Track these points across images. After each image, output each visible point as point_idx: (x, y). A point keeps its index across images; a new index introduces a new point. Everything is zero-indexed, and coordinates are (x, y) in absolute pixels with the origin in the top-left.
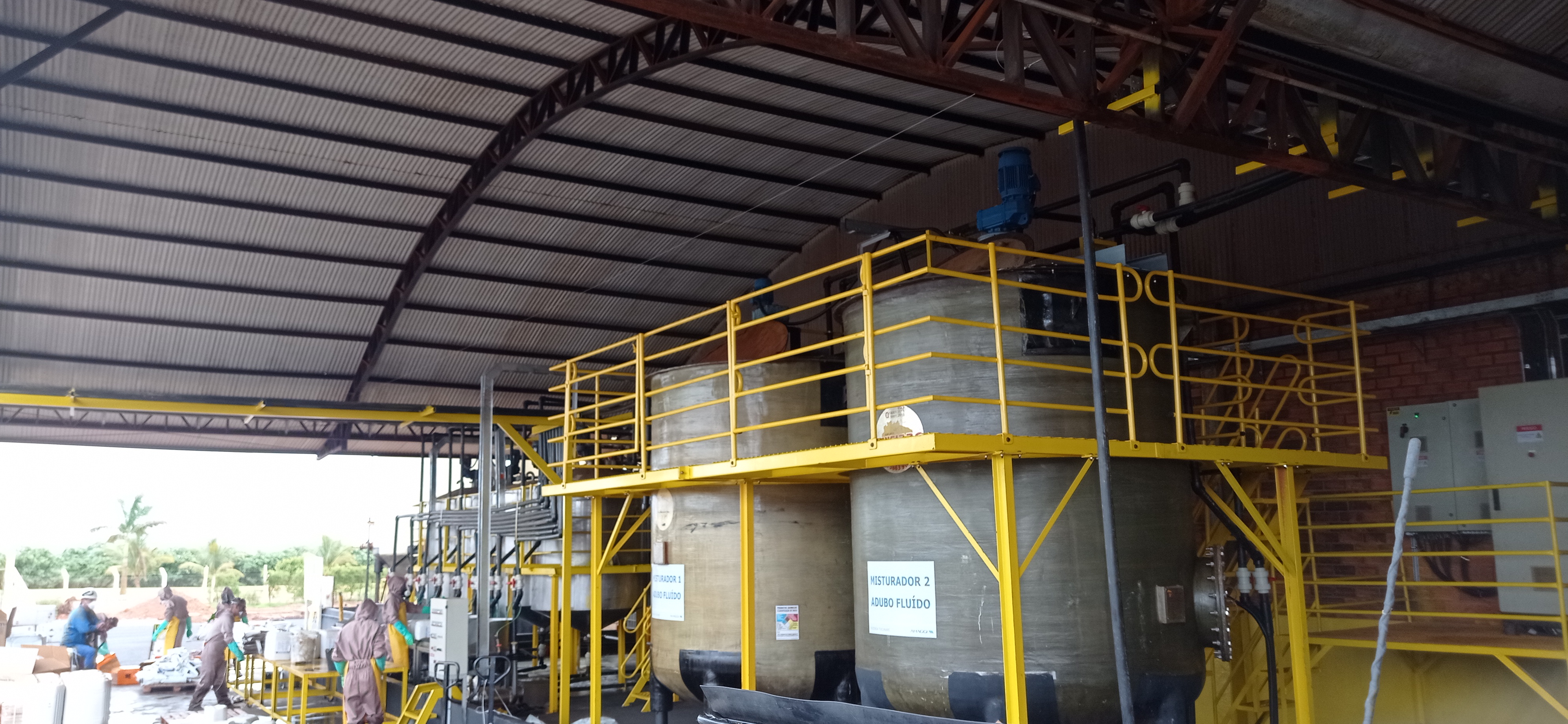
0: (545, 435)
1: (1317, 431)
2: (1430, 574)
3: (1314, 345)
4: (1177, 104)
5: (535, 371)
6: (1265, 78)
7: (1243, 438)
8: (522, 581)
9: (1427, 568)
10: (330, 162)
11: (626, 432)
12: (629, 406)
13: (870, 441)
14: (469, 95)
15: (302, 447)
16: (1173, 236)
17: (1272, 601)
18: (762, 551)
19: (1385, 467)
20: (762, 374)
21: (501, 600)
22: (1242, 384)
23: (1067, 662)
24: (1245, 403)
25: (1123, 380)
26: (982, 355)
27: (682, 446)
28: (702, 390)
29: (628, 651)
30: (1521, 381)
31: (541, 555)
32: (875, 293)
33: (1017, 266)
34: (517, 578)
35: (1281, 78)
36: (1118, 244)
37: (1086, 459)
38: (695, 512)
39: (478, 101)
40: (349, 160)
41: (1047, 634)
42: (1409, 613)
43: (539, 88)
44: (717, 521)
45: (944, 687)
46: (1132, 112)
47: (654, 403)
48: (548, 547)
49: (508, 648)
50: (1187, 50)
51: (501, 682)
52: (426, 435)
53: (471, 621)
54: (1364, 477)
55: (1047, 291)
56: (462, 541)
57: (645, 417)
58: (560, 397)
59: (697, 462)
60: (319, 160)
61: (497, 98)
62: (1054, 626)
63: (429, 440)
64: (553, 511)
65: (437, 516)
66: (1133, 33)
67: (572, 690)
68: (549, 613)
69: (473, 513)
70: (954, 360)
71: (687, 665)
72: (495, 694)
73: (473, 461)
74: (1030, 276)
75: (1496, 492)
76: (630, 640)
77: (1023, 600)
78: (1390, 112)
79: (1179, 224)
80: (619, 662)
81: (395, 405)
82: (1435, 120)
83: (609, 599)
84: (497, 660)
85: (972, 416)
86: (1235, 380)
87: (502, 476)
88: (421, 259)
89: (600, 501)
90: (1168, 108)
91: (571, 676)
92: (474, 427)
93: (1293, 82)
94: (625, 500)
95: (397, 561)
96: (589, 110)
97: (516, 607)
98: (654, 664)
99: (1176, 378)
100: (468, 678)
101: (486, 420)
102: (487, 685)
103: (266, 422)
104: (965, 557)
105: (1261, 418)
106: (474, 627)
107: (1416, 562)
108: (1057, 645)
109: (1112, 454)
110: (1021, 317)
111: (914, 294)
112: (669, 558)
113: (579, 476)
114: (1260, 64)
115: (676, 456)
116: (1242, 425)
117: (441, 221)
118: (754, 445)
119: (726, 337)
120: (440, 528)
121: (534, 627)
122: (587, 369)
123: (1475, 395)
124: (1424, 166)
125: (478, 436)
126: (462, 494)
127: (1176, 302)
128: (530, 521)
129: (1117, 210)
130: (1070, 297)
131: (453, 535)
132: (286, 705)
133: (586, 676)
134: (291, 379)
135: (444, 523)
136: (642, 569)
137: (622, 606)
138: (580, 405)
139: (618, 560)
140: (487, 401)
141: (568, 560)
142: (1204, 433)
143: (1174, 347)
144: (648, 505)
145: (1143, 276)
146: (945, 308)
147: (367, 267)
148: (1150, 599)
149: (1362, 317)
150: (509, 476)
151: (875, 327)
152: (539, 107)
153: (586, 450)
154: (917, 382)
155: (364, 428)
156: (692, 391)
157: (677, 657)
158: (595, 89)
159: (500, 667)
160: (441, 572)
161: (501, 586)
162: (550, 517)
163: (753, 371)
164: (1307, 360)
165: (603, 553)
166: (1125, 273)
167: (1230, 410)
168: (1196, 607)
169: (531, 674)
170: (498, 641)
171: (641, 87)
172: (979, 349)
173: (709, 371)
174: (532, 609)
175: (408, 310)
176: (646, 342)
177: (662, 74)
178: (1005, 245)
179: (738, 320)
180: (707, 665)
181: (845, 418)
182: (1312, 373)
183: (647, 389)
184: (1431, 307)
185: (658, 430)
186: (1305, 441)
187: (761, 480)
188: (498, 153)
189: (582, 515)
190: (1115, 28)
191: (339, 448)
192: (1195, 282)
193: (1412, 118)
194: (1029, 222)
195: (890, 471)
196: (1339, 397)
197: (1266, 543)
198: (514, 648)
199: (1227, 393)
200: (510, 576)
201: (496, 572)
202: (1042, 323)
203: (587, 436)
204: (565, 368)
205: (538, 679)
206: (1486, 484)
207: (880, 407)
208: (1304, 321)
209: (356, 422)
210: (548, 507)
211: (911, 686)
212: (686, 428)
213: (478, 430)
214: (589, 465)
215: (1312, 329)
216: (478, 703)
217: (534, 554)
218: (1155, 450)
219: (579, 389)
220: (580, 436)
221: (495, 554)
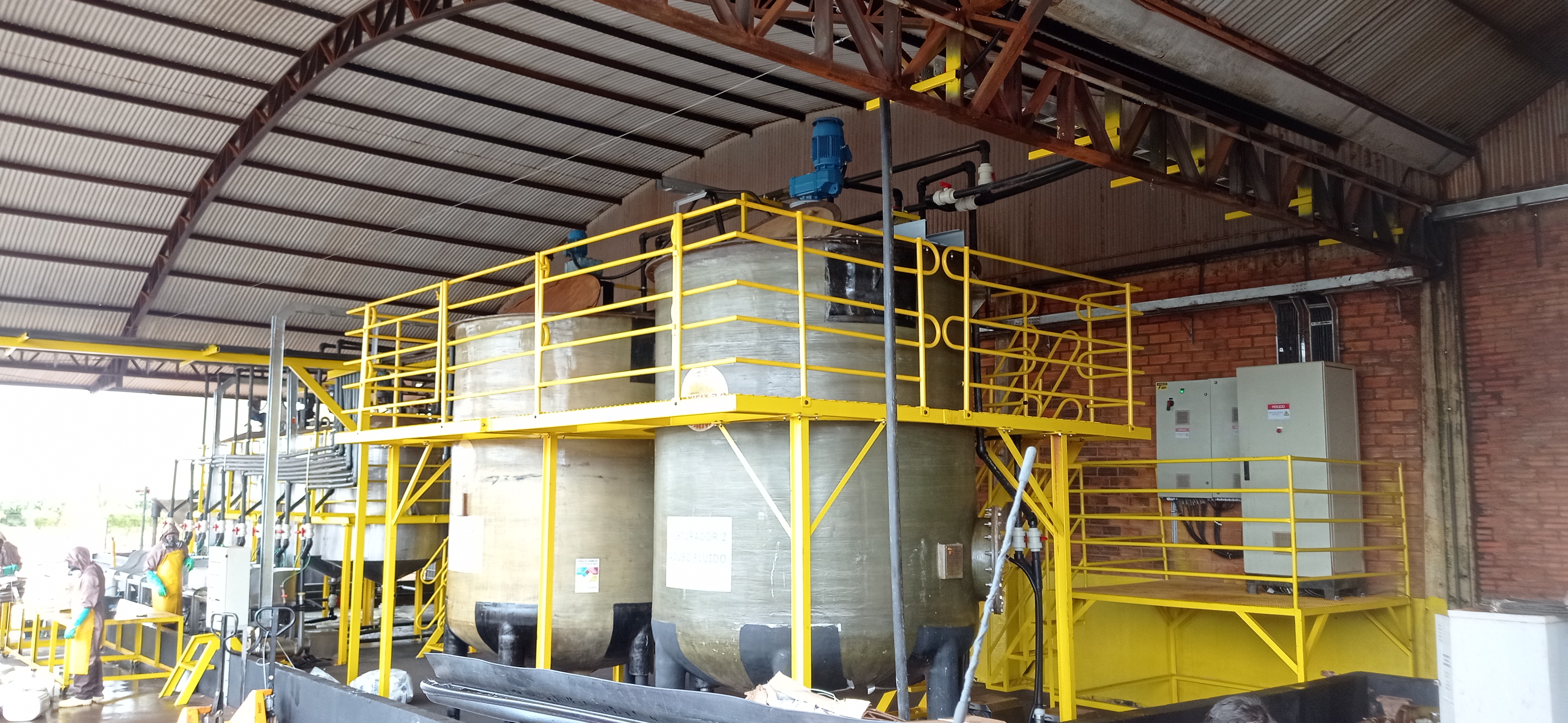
0: (342, 380)
1: (1092, 402)
2: (1186, 536)
3: (1093, 323)
4: (976, 89)
5: (333, 314)
6: (1056, 70)
7: (1026, 406)
8: (312, 529)
9: (1184, 530)
10: (110, 79)
11: (428, 380)
12: (431, 353)
13: (673, 400)
14: (267, 17)
15: (73, 382)
16: (972, 213)
17: (1044, 558)
18: (565, 504)
19: (1149, 437)
20: (571, 328)
21: (288, 550)
22: (1028, 356)
23: (852, 615)
24: (1029, 375)
25: (917, 349)
26: (787, 320)
27: (486, 397)
28: (509, 341)
29: (425, 602)
30: (1276, 363)
31: (334, 503)
32: (685, 254)
33: (824, 235)
34: (307, 527)
35: (1072, 72)
36: (921, 219)
37: (879, 423)
38: (497, 465)
39: (277, 23)
40: (132, 78)
41: (835, 588)
42: (1166, 572)
43: (345, 15)
44: (520, 474)
45: (735, 637)
46: (934, 95)
47: (458, 352)
48: (341, 495)
49: (295, 599)
50: (986, 38)
51: (285, 634)
52: (210, 375)
53: (252, 571)
54: (1133, 446)
55: (851, 262)
56: (248, 487)
57: (448, 365)
58: (357, 341)
59: (501, 414)
60: (98, 75)
61: (298, 22)
62: (842, 581)
63: (214, 380)
64: (348, 459)
65: (221, 460)
66: (938, 18)
67: (362, 641)
68: (340, 563)
69: (259, 458)
70: (759, 323)
71: (483, 617)
72: (277, 646)
73: (263, 403)
74: (836, 246)
75: (1246, 464)
76: (428, 591)
77: (814, 557)
78: (1169, 110)
79: (978, 202)
80: (414, 613)
81: (177, 342)
82: (1209, 119)
83: (406, 550)
84: (281, 611)
85: (776, 378)
86: (1021, 353)
87: (293, 421)
88: (209, 187)
89: (398, 450)
90: (968, 92)
91: (362, 628)
92: (264, 369)
93: (1082, 76)
94: (424, 449)
95: (175, 507)
96: (399, 42)
97: (305, 557)
98: (449, 616)
99: (966, 349)
100: (250, 629)
101: (276, 362)
102: (269, 636)
103: (32, 354)
104: (761, 514)
105: (1044, 389)
106: (256, 576)
107: (1175, 525)
108: (843, 599)
109: (900, 418)
110: (826, 284)
111: (724, 256)
112: (468, 510)
113: (378, 423)
114: (1053, 57)
115: (479, 407)
116: (1025, 395)
117: (232, 149)
118: (561, 398)
119: (534, 289)
120: (224, 473)
121: (325, 577)
122: (387, 314)
123: (1234, 375)
124: (1197, 163)
125: (267, 378)
126: (249, 438)
127: (970, 277)
128: (324, 468)
129: (922, 185)
130: (871, 268)
131: (238, 480)
132: (48, 654)
133: (377, 629)
134: (62, 309)
135: (228, 468)
136: (442, 519)
137: (420, 557)
138: (381, 349)
139: (418, 509)
140: (277, 342)
141: (362, 509)
142: (991, 401)
143: (966, 320)
144: (449, 456)
145: (941, 250)
146: (754, 272)
147: (149, 193)
148: (931, 556)
149: (1136, 298)
150: (302, 421)
151: (684, 288)
152: (345, 35)
153: (386, 398)
154: (724, 343)
155: (142, 364)
156: (499, 342)
157: (473, 609)
158: (406, 22)
159: (284, 617)
160: (224, 519)
161: (290, 535)
162: (344, 464)
163: (563, 324)
164: (1086, 336)
165: (399, 503)
166: (924, 248)
167: (1016, 379)
168: (973, 564)
169: (318, 625)
170: (283, 591)
171: (457, 24)
172: (784, 314)
173: (516, 322)
174: (322, 558)
175: (194, 241)
176: (450, 289)
177: (477, 13)
178: (815, 214)
179: (547, 273)
180: (503, 618)
181: (653, 375)
182: (1090, 349)
183: (451, 337)
184: (1201, 292)
185: (462, 380)
186: (1080, 411)
187: (565, 435)
188: (298, 80)
189: (380, 463)
190: (920, 11)
191: (114, 385)
192: (989, 259)
193: (1189, 117)
194: (839, 192)
195: (694, 429)
196: (1113, 372)
197: (1039, 505)
198: (301, 599)
199: (1016, 364)
200: (299, 524)
201: (284, 520)
202: (845, 291)
203: (389, 383)
204: (364, 311)
205: (327, 630)
206: (1238, 457)
207: (685, 367)
208: (1085, 300)
209: (133, 360)
210: (342, 454)
211: (703, 638)
212: (491, 380)
213: (267, 371)
214: (388, 413)
215: (1092, 308)
216: (259, 655)
217: (326, 502)
218: (943, 416)
219: (380, 334)
220: (381, 383)
221: (284, 501)
